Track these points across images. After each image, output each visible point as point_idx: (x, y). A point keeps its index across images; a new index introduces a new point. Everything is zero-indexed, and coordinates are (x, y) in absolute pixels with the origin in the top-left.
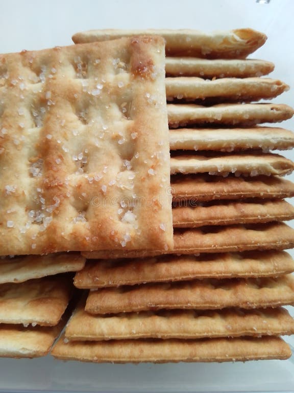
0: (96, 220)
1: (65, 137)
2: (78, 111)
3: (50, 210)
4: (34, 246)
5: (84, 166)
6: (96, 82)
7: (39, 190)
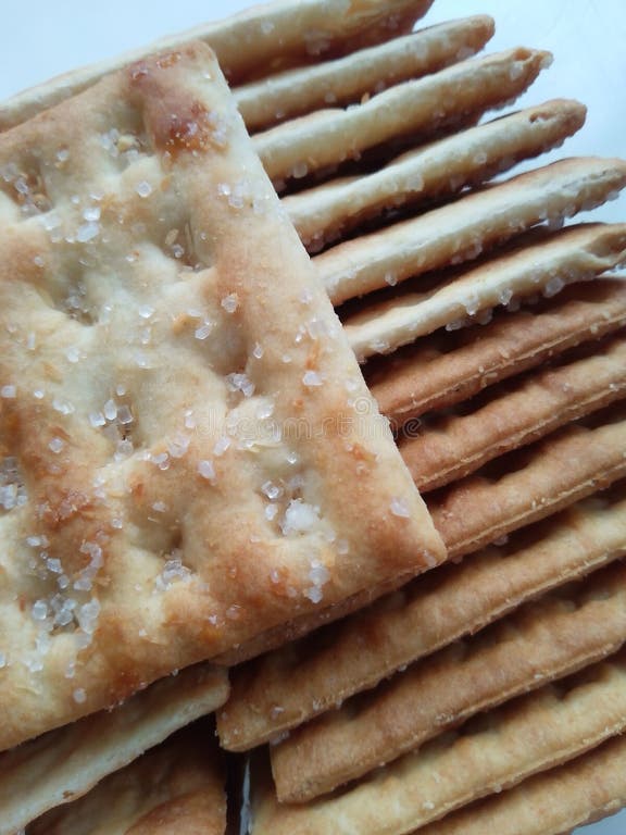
0: (215, 561)
2: (59, 298)
3: (84, 582)
4: (80, 696)
5: (129, 432)
6: (77, 208)
7: (35, 542)
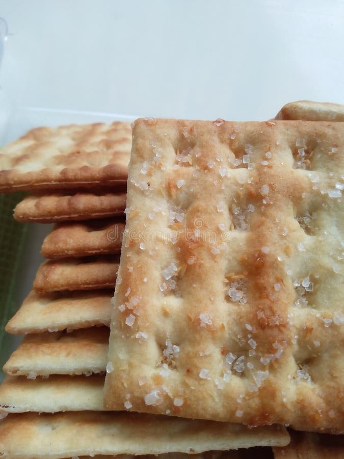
1: (287, 252)
